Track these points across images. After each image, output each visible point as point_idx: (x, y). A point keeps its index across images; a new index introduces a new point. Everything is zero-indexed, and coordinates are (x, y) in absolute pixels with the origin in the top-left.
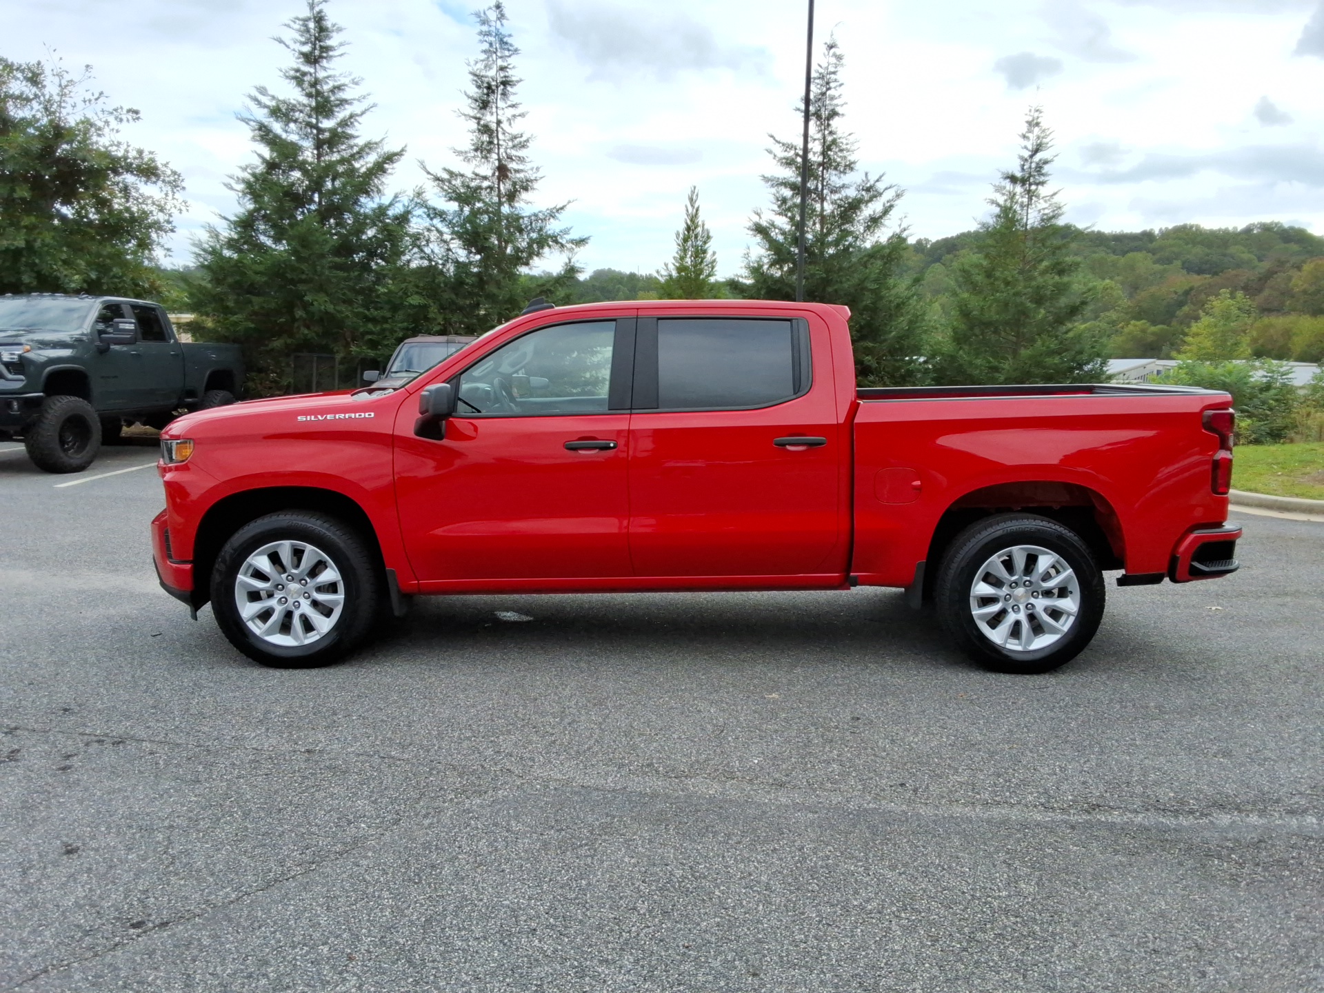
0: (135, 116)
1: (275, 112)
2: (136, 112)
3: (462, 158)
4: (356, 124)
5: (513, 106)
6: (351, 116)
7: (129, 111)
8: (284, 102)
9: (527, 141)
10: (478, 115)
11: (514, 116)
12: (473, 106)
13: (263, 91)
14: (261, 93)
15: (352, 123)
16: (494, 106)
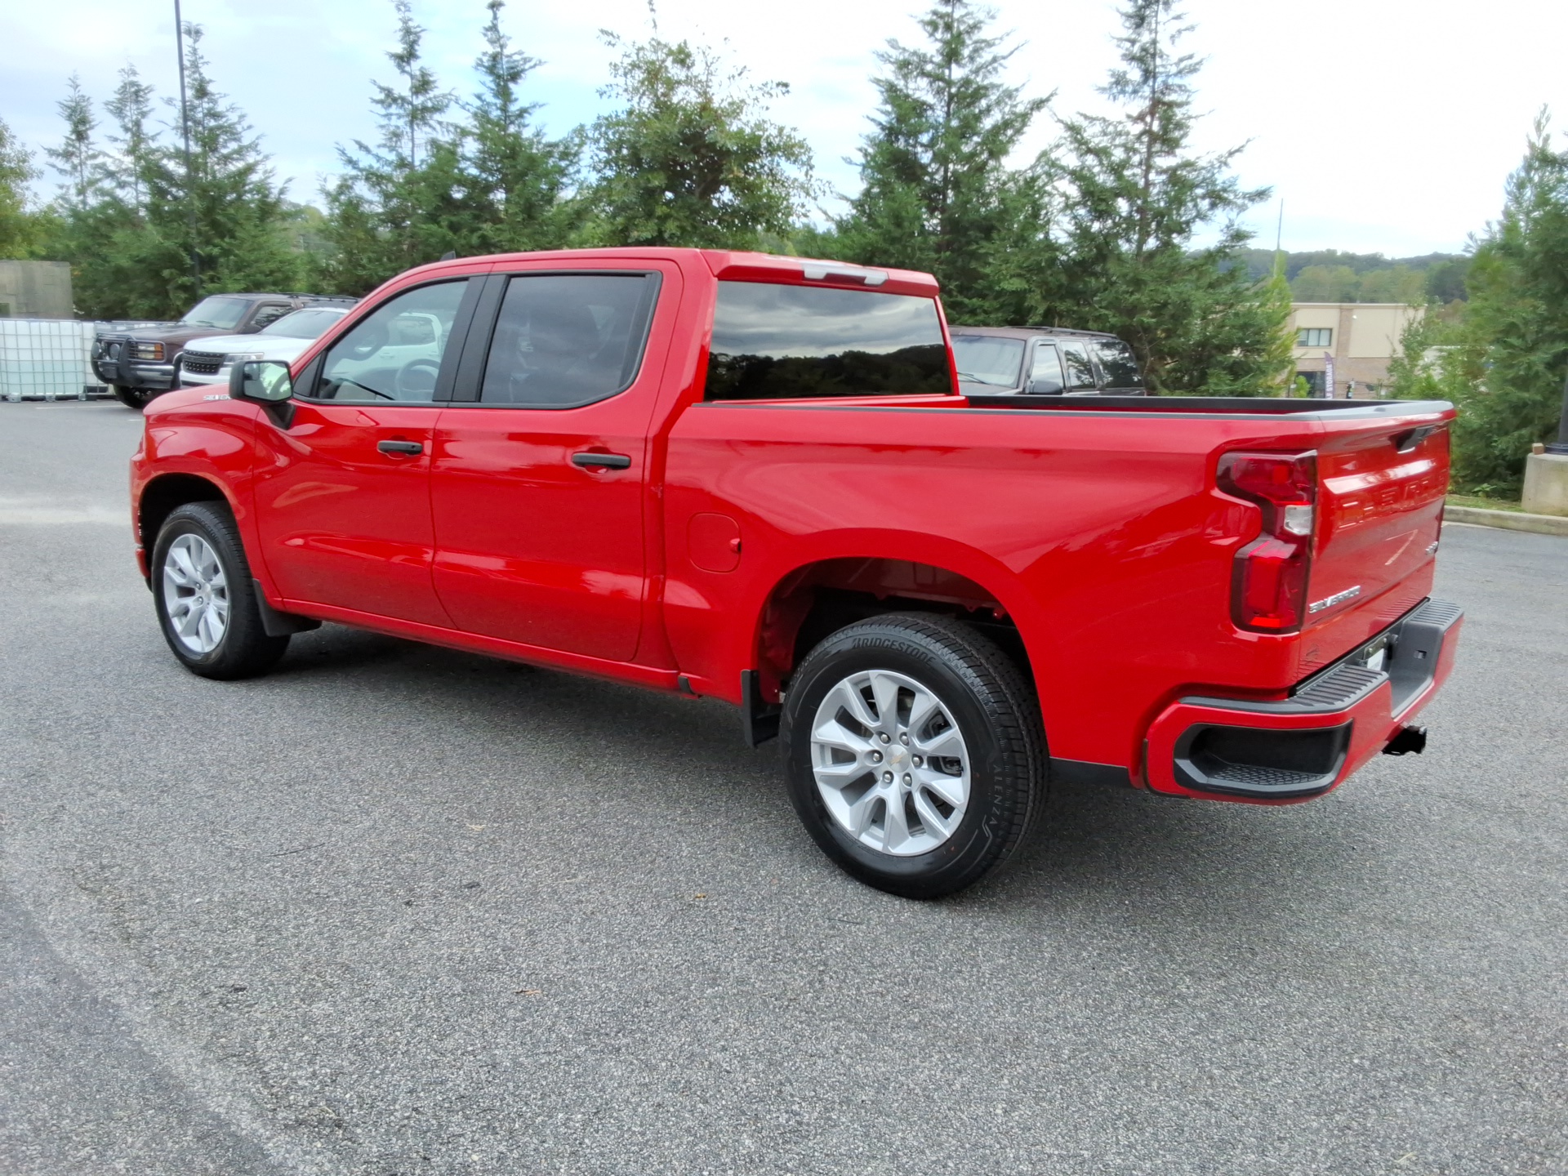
0: (784, 89)
1: (903, 66)
2: (786, 85)
3: (1107, 96)
4: (1000, 69)
5: (1178, 17)
6: (995, 60)
7: (778, 85)
8: (915, 53)
9: (1200, 63)
10: (1133, 36)
11: (1179, 32)
12: (1127, 24)
13: (893, 44)
14: (893, 47)
15: (995, 69)
16: (1153, 21)
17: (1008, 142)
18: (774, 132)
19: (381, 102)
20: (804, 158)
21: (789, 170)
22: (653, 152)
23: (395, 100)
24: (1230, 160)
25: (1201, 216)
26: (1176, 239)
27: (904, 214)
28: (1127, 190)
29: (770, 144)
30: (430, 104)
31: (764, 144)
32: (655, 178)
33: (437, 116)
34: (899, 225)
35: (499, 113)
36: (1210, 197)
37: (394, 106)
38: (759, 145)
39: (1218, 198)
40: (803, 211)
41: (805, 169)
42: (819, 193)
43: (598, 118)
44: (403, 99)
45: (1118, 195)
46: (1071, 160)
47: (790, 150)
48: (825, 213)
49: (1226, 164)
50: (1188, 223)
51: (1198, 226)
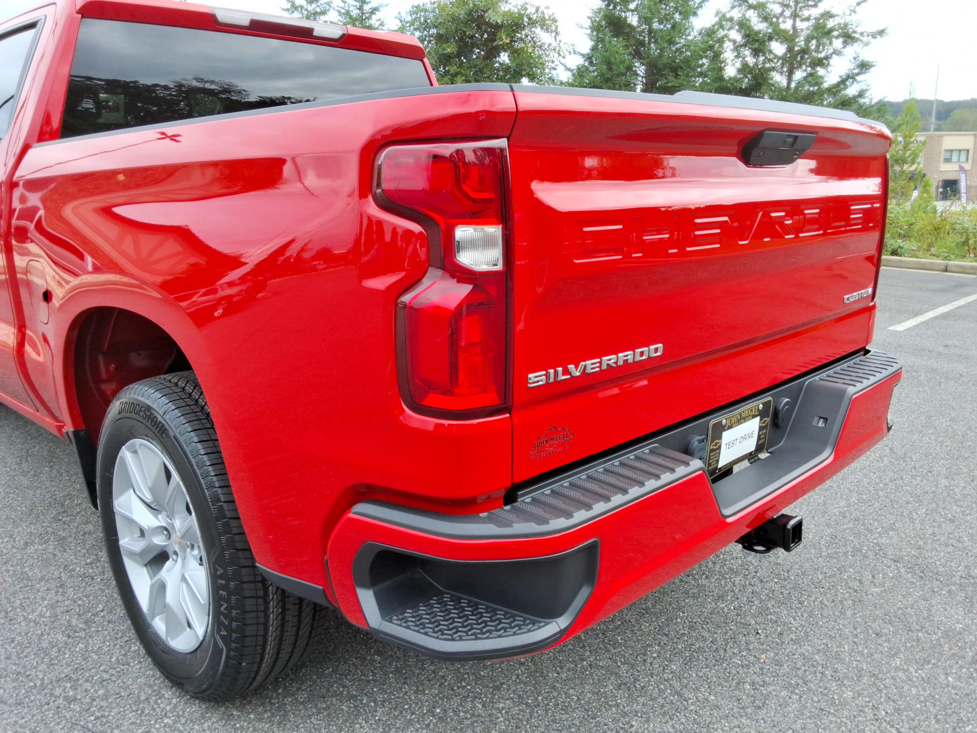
17: (698, 8)
18: (533, 11)
19: (288, 10)
20: (553, 28)
21: (543, 37)
22: (447, 28)
23: (296, 8)
24: (857, 9)
25: (837, 52)
26: (821, 71)
27: (613, 60)
28: (778, 34)
29: (530, 19)
30: (318, 10)
31: (526, 20)
32: (449, 47)
33: (323, 18)
34: (610, 69)
35: (358, 11)
36: (843, 37)
37: (296, 12)
38: (523, 20)
39: (848, 38)
40: (553, 65)
41: (554, 34)
42: (567, 53)
43: (413, 7)
44: (302, 7)
45: (770, 39)
46: (736, 14)
47: (545, 23)
48: (565, 66)
49: (854, 12)
50: (827, 58)
51: (834, 60)
